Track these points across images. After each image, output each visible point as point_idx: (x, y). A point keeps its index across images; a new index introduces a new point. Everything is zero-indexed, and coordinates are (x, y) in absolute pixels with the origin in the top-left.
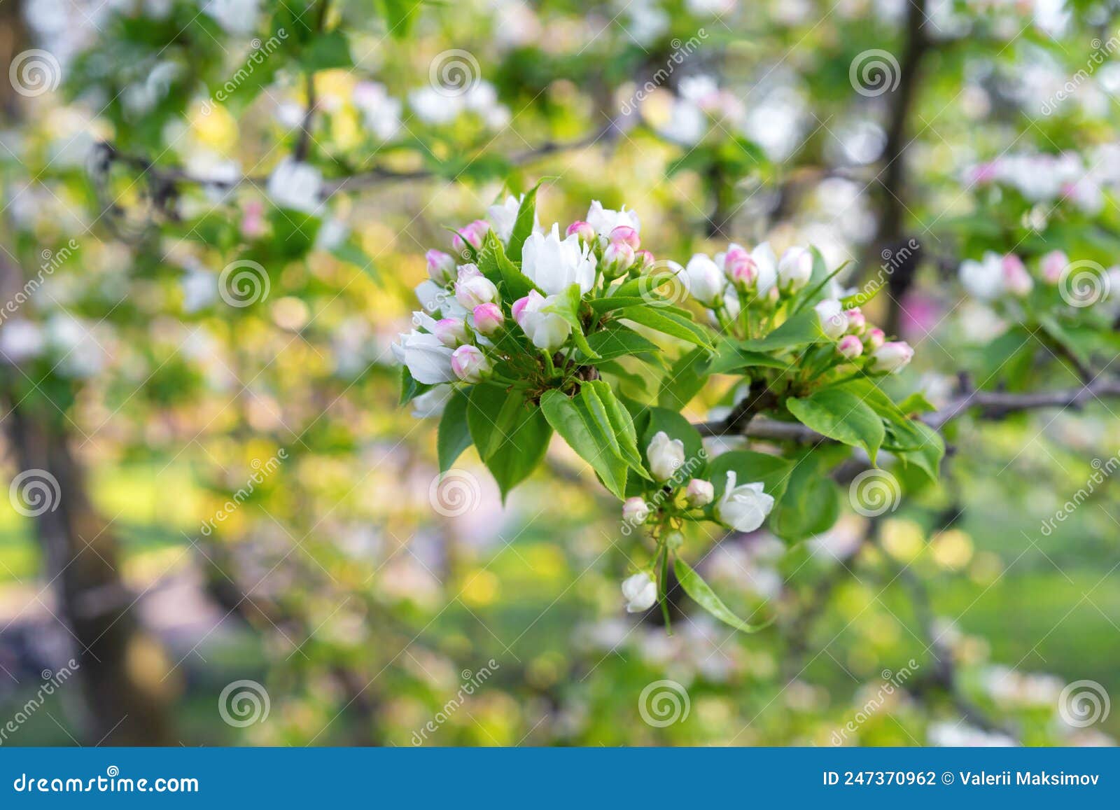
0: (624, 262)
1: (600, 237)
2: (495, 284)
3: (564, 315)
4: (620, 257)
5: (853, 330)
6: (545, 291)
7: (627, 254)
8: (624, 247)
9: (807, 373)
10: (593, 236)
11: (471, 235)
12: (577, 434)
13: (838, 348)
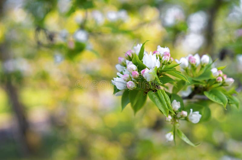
0: (167, 61)
1: (161, 55)
2: (136, 66)
3: (154, 74)
4: (166, 59)
5: (220, 76)
6: (149, 68)
7: (168, 59)
8: (167, 57)
9: (208, 85)
10: (159, 54)
11: (129, 54)
12: (156, 102)
13: (216, 80)
